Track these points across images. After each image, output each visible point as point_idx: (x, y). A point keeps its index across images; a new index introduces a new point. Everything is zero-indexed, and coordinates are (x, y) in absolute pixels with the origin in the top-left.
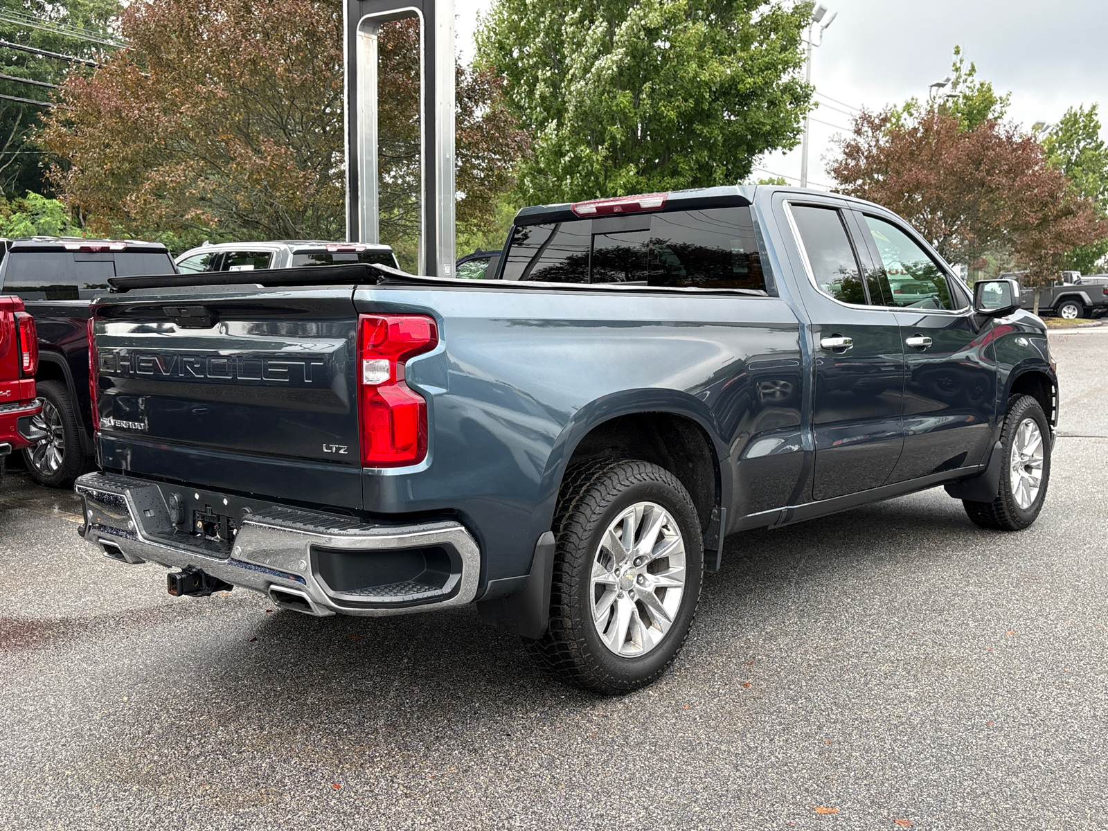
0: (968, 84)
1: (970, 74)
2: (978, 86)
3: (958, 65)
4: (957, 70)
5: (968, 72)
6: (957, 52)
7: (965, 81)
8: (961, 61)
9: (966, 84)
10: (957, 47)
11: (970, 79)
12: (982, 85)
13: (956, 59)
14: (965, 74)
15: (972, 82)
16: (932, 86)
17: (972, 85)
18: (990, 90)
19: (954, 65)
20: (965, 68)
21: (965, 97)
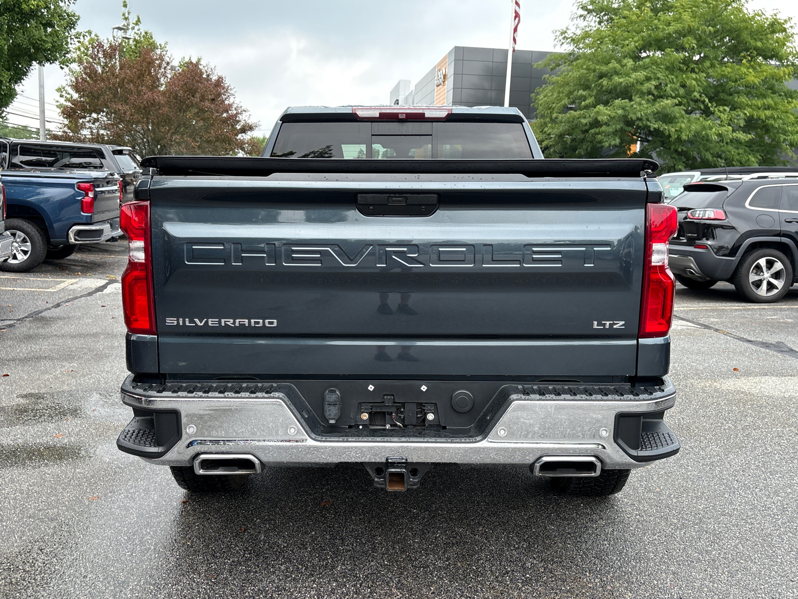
0: (136, 30)
1: (137, 24)
2: (143, 33)
3: (127, 16)
4: (126, 19)
5: (135, 22)
6: (125, 6)
7: (133, 28)
8: (129, 13)
9: (134, 31)
10: (125, 2)
11: (137, 28)
12: (146, 33)
13: (126, 10)
14: (133, 23)
15: (139, 30)
16: (114, 29)
17: (139, 32)
18: (152, 37)
19: (124, 15)
20: (133, 19)
21: (135, 40)
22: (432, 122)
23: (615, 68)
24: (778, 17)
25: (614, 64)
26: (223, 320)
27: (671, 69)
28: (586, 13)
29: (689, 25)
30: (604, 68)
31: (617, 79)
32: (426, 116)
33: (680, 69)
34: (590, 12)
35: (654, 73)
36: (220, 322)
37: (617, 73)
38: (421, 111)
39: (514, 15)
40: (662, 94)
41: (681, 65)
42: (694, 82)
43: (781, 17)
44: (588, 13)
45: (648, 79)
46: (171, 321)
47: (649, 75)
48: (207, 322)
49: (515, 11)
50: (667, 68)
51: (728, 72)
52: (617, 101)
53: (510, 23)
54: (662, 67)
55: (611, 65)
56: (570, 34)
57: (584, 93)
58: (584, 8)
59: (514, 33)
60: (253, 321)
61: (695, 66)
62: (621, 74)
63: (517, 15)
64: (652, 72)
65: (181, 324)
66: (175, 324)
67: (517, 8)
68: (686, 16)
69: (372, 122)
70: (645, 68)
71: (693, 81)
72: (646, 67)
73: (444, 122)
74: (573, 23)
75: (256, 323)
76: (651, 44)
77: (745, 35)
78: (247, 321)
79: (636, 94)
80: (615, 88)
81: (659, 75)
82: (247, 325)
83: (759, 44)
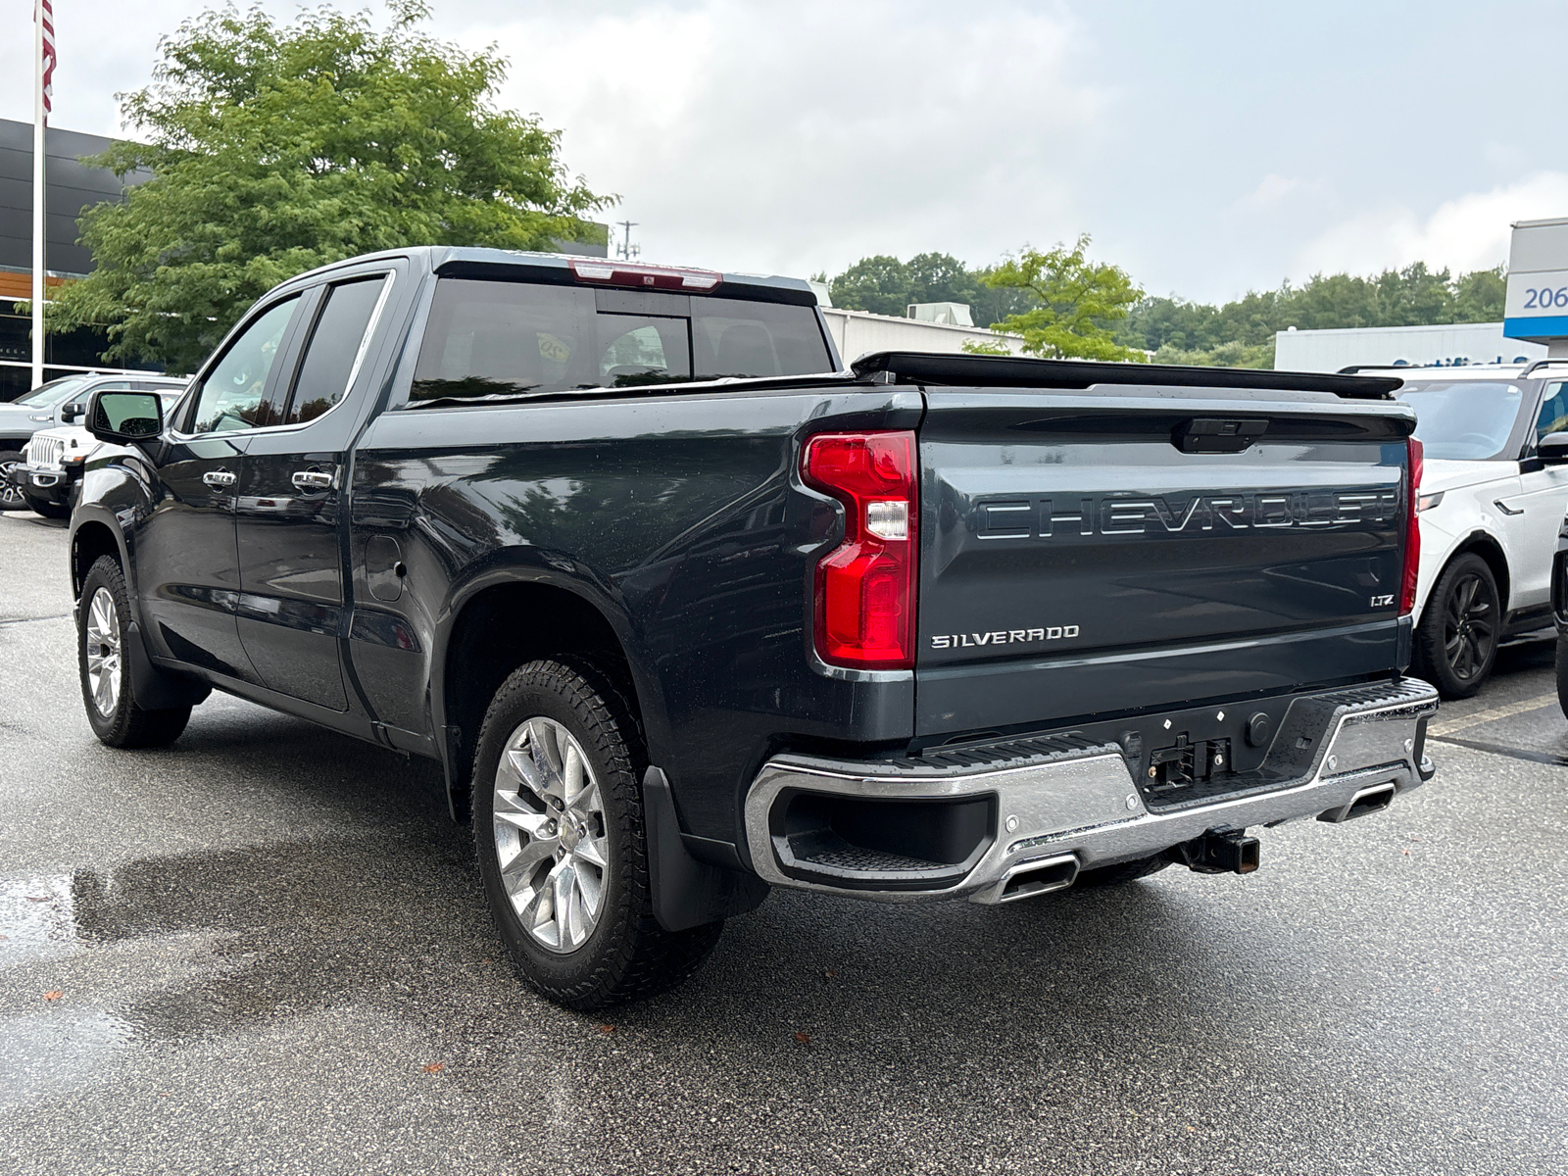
22: (689, 294)
23: (280, 187)
24: (539, 126)
25: (275, 179)
26: (1012, 633)
27: (379, 198)
28: (184, 67)
29: (406, 124)
30: (256, 185)
31: (287, 209)
32: (684, 283)
33: (395, 202)
34: (192, 66)
35: (353, 203)
36: (1008, 636)
37: (284, 197)
38: (676, 275)
39: (41, 48)
40: (369, 243)
41: (397, 194)
42: (424, 229)
43: (545, 127)
44: (189, 68)
45: (344, 213)
46: (940, 641)
47: (344, 206)
48: (991, 638)
49: (45, 40)
50: (374, 197)
51: (477, 215)
52: (292, 250)
53: (36, 66)
54: (366, 193)
55: (270, 181)
56: (153, 103)
57: (220, 230)
58: (181, 56)
59: (45, 86)
60: (1050, 630)
61: (419, 197)
62: (291, 200)
63: (48, 50)
64: (349, 202)
65: (955, 645)
66: (947, 646)
67: (48, 35)
68: (401, 108)
69: (595, 287)
70: (333, 192)
71: (422, 226)
72: (332, 190)
73: (707, 296)
74: (156, 83)
75: (1055, 633)
76: (334, 147)
77: (491, 154)
78: (1042, 630)
79: (324, 240)
80: (283, 225)
81: (364, 208)
82: (1042, 638)
83: (515, 170)
